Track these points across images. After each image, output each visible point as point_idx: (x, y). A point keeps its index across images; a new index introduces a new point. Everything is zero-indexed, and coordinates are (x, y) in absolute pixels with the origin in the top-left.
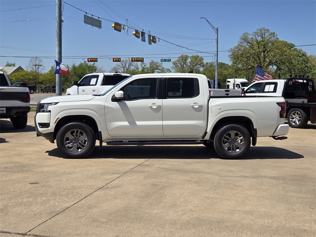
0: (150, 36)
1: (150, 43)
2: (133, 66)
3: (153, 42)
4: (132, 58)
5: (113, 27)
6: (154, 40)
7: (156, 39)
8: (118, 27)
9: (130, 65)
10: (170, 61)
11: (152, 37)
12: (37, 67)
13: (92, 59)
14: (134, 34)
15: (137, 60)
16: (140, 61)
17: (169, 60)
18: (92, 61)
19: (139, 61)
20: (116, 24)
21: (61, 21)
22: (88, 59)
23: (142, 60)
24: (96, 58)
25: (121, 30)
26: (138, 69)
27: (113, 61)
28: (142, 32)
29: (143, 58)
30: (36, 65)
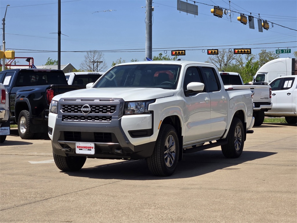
0: (261, 20)
1: (261, 30)
2: (234, 59)
3: (264, 28)
4: (234, 49)
5: (212, 12)
6: (266, 26)
7: (268, 24)
8: (218, 12)
9: (229, 58)
10: (290, 52)
11: (262, 21)
12: (95, 64)
13: (177, 52)
14: (238, 20)
15: (241, 51)
16: (246, 52)
17: (288, 51)
18: (178, 54)
19: (244, 53)
20: (215, 8)
21: (151, 10)
22: (172, 51)
23: (248, 52)
24: (183, 50)
25: (222, 15)
26: (242, 63)
27: (208, 54)
28: (249, 16)
29: (250, 49)
30: (94, 62)
